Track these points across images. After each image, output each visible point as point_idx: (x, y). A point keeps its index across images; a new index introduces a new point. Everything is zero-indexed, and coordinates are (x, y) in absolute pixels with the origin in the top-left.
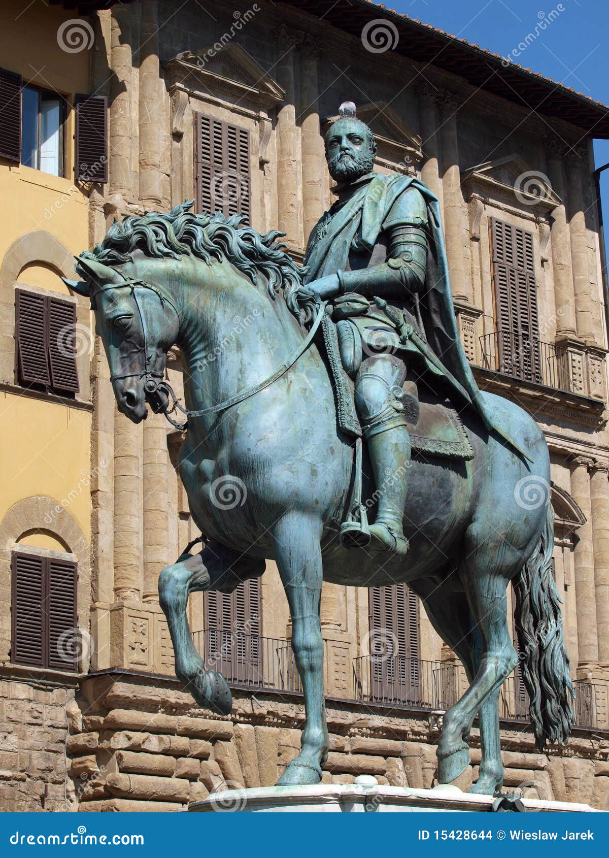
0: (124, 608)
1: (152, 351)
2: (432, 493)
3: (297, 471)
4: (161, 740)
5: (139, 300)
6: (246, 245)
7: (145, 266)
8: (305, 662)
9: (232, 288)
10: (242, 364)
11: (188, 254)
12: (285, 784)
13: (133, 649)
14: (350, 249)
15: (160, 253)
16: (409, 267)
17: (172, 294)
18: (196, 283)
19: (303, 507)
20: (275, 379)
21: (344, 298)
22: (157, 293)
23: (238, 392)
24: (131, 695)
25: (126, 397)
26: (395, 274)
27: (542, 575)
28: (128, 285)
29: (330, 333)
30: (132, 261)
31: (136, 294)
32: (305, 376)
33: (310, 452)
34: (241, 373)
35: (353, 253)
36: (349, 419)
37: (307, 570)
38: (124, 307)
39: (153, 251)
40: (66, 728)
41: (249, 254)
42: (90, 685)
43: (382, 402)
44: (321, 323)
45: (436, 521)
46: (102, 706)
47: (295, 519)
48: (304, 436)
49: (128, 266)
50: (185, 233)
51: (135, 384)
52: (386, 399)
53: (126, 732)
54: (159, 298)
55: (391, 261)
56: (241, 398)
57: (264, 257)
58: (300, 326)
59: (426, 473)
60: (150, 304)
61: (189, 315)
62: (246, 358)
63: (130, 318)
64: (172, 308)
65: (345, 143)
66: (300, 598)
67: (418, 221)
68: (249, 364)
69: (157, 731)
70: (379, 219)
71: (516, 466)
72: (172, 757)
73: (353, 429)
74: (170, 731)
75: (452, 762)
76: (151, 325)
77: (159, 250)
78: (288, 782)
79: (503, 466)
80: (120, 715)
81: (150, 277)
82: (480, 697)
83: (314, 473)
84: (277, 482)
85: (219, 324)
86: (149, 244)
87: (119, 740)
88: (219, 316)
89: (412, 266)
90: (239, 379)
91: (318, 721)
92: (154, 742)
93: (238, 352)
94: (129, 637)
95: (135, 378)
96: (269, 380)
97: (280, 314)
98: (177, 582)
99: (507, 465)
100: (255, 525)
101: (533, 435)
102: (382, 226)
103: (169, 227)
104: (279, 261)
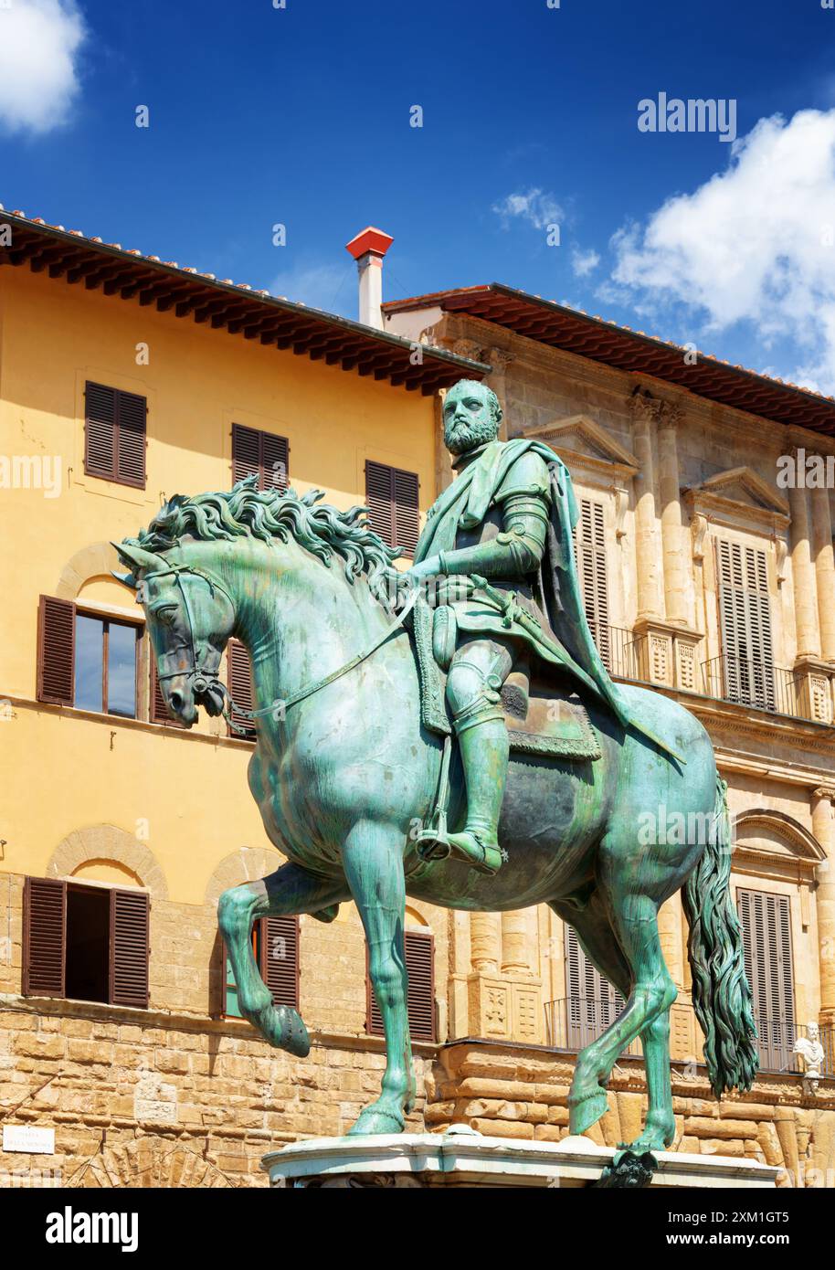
0: (481, 979)
1: (202, 646)
2: (546, 798)
3: (366, 775)
4: (518, 1107)
5: (185, 588)
6: (320, 523)
7: (194, 550)
8: (383, 993)
9: (296, 571)
10: (306, 655)
11: (246, 535)
12: (355, 1134)
13: (490, 1018)
14: (458, 527)
15: (211, 535)
16: (520, 541)
17: (225, 580)
18: (252, 567)
19: (374, 815)
20: (346, 671)
22: (206, 580)
23: (301, 687)
24: (486, 1064)
25: (171, 700)
26: (505, 551)
27: (715, 896)
28: (173, 572)
29: (423, 619)
30: (178, 546)
31: (181, 582)
32: (385, 669)
33: (384, 753)
34: (306, 666)
35: (460, 531)
36: (435, 714)
37: (382, 888)
38: (169, 596)
39: (202, 532)
40: (425, 1098)
41: (323, 534)
42: (446, 1053)
43: (474, 693)
44: (413, 609)
45: (553, 832)
46: (457, 1075)
47: (366, 829)
48: (377, 734)
49: (174, 551)
50: (244, 512)
51: (183, 684)
52: (478, 689)
53: (482, 1100)
54: (207, 584)
55: (501, 536)
56: (304, 695)
57: (340, 536)
58: (386, 612)
59: (537, 776)
60: (199, 592)
61: (245, 603)
62: (312, 649)
63: (174, 609)
64: (224, 596)
65: (460, 409)
66: (376, 920)
67: (535, 489)
68: (315, 655)
69: (515, 1099)
70: (490, 488)
71: (663, 768)
72: (530, 1124)
73: (439, 725)
74: (527, 1099)
75: (583, 1110)
76: (200, 617)
77: (210, 531)
78: (359, 1131)
79: (645, 768)
80: (474, 1083)
81: (199, 561)
82: (623, 1034)
83: (388, 776)
84: (341, 787)
85: (280, 612)
86: (199, 525)
87: (475, 1108)
88: (280, 602)
89: (525, 540)
90: (302, 674)
91: (399, 1062)
92: (510, 1110)
93: (301, 643)
94: (486, 1007)
95: (183, 677)
96: (338, 673)
97: (359, 600)
98: (236, 905)
99: (651, 767)
100: (322, 839)
101: (689, 733)
102: (492, 498)
103: (224, 505)
104: (362, 540)
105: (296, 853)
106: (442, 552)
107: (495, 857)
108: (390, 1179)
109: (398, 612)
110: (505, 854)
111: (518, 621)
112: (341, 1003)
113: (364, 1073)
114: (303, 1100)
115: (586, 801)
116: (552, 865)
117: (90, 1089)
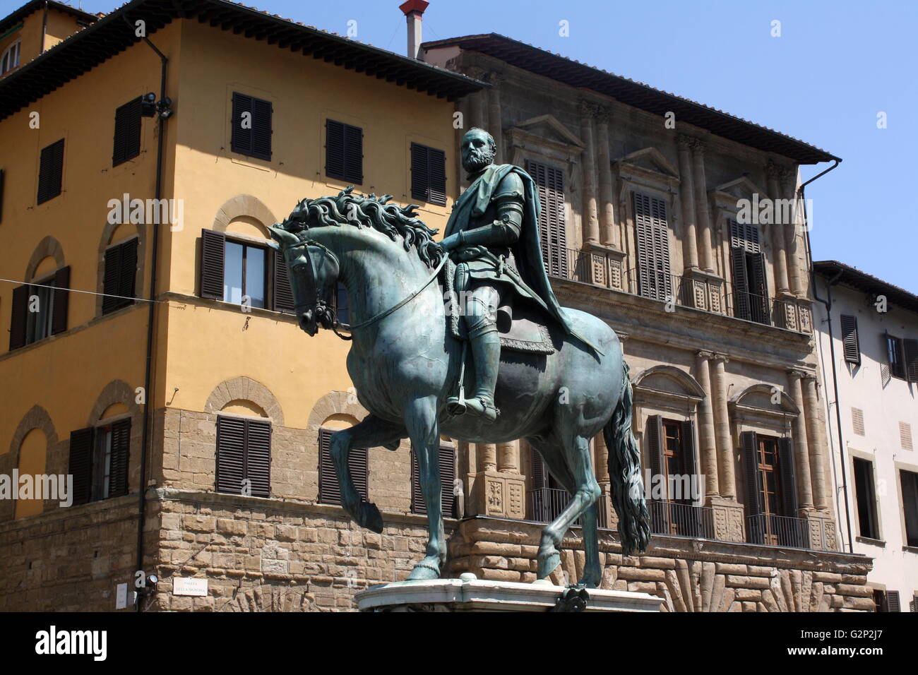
0: (486, 477)
1: (320, 288)
3: (417, 364)
4: (510, 562)
5: (310, 254)
6: (390, 215)
7: (315, 230)
9: (376, 244)
10: (382, 294)
11: (346, 223)
13: (492, 502)
15: (326, 222)
16: (507, 226)
20: (405, 303)
21: (463, 249)
22: (323, 249)
23: (379, 312)
24: (489, 532)
25: (303, 320)
26: (497, 230)
28: (303, 245)
29: (450, 271)
30: (307, 229)
31: (308, 250)
32: (428, 301)
33: (428, 351)
34: (382, 300)
35: (471, 218)
38: (300, 259)
39: (322, 221)
41: (391, 221)
43: (480, 316)
44: (444, 265)
45: (527, 396)
46: (471, 539)
48: (424, 341)
49: (304, 232)
50: (345, 208)
51: (309, 310)
52: (483, 313)
53: (487, 556)
54: (323, 251)
55: (496, 222)
56: (381, 317)
57: (402, 223)
58: (429, 268)
60: (318, 256)
61: (346, 263)
62: (385, 290)
65: (472, 146)
67: (516, 195)
68: (387, 293)
69: (507, 555)
70: (489, 194)
71: (591, 358)
72: (518, 572)
74: (516, 555)
75: (545, 564)
77: (326, 220)
78: (413, 578)
80: (483, 545)
81: (318, 238)
83: (430, 365)
86: (319, 217)
89: (509, 225)
90: (380, 305)
92: (505, 562)
93: (379, 286)
94: (489, 494)
95: (309, 306)
96: (400, 304)
97: (413, 260)
98: (340, 442)
99: (584, 358)
100: (391, 402)
101: (606, 337)
102: (491, 199)
103: (334, 204)
104: (415, 224)
105: (375, 410)
106: (461, 231)
107: (492, 412)
108: (431, 607)
109: (435, 267)
110: (499, 411)
111: (505, 272)
112: (395, 493)
113: (411, 539)
114: (370, 558)
115: (545, 380)
116: (526, 416)
117: (231, 552)
